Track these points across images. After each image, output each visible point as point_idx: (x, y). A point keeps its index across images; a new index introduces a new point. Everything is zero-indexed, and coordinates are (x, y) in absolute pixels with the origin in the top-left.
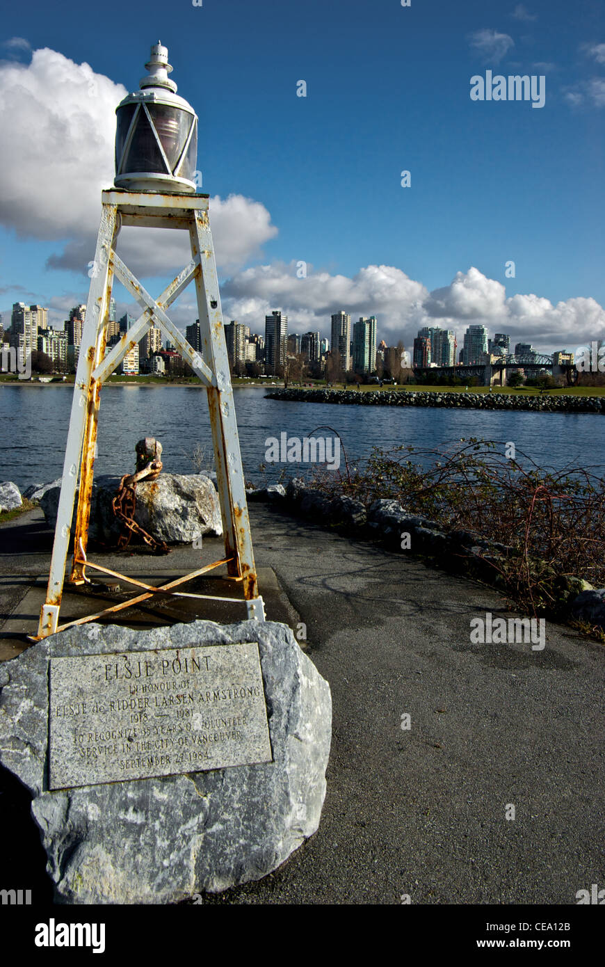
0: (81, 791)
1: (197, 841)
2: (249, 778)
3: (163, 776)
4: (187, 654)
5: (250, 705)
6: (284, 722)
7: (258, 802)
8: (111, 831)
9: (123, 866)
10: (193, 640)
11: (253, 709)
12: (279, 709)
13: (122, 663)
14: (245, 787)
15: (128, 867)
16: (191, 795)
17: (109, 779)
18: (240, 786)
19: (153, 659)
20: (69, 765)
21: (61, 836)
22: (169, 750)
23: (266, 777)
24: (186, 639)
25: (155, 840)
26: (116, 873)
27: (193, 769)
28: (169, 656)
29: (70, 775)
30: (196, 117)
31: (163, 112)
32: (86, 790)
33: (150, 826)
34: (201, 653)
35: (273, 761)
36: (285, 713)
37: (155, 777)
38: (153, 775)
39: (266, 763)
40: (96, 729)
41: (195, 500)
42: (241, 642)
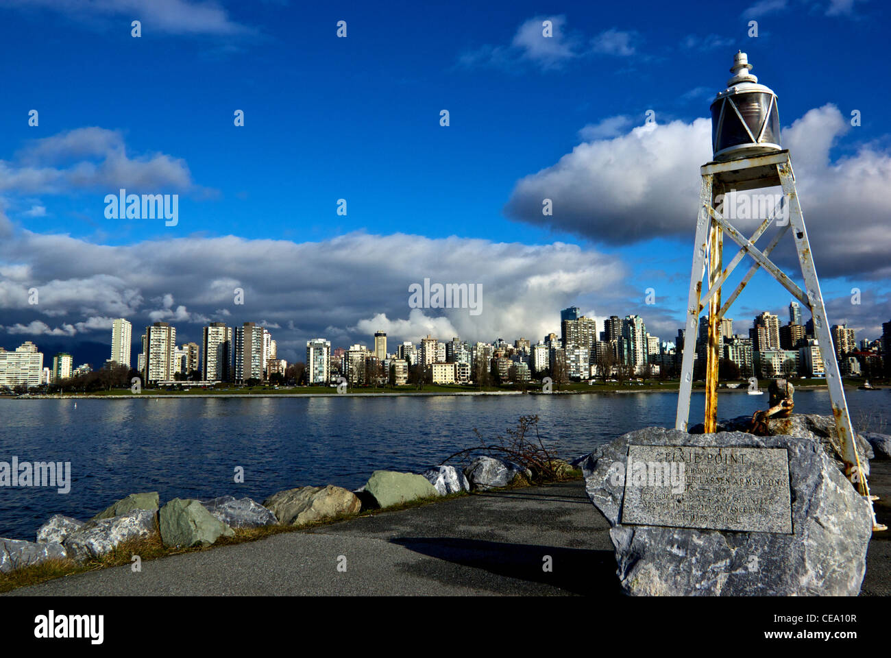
0: (642, 528)
1: (723, 577)
2: (770, 542)
3: (701, 529)
4: (728, 452)
5: (776, 491)
6: (805, 508)
7: (776, 560)
8: (660, 557)
9: (666, 581)
10: (733, 443)
11: (779, 494)
12: (802, 498)
13: (678, 453)
14: (766, 548)
15: (670, 582)
16: (721, 545)
17: (661, 524)
18: (762, 546)
19: (701, 452)
20: (635, 510)
21: (627, 553)
22: (706, 512)
23: (785, 544)
24: (728, 442)
25: (691, 569)
26: (661, 583)
27: (724, 528)
28: (714, 452)
29: (635, 516)
30: (774, 95)
31: (745, 100)
32: (645, 528)
33: (689, 559)
34: (738, 452)
35: (793, 534)
36: (807, 501)
37: (695, 528)
38: (694, 526)
39: (787, 534)
40: (656, 491)
41: (829, 437)
42: (772, 448)
